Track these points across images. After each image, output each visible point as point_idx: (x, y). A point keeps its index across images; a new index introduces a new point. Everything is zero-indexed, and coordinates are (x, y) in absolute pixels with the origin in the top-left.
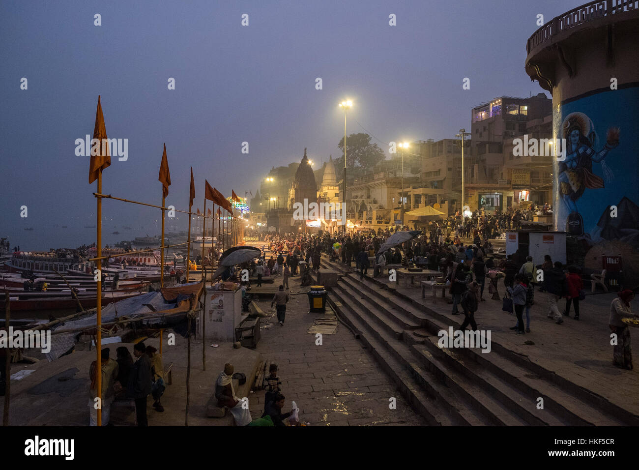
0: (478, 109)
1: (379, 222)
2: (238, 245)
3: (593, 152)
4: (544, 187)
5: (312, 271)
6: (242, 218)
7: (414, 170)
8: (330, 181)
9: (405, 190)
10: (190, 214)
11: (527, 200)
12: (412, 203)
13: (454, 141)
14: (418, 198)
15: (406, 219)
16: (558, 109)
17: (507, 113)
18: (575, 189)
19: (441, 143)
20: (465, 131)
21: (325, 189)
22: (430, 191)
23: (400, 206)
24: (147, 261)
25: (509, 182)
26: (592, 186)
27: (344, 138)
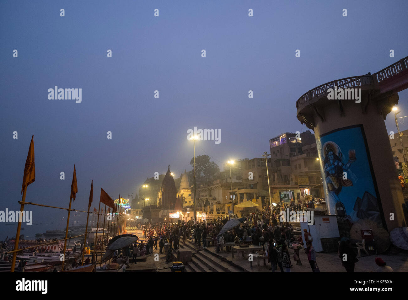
0: (273, 140)
1: (218, 213)
2: (122, 233)
3: (343, 164)
4: (318, 186)
5: (174, 250)
6: (125, 214)
7: (239, 178)
8: (185, 186)
9: (234, 191)
10: (88, 213)
11: (309, 195)
12: (238, 199)
13: (261, 159)
14: (242, 195)
15: (235, 210)
16: (318, 140)
17: (290, 142)
18: (336, 187)
19: (253, 160)
20: (267, 153)
21: (182, 192)
22: (249, 191)
23: (231, 202)
24: (53, 248)
25: (296, 184)
26: (345, 185)
27: (193, 159)
